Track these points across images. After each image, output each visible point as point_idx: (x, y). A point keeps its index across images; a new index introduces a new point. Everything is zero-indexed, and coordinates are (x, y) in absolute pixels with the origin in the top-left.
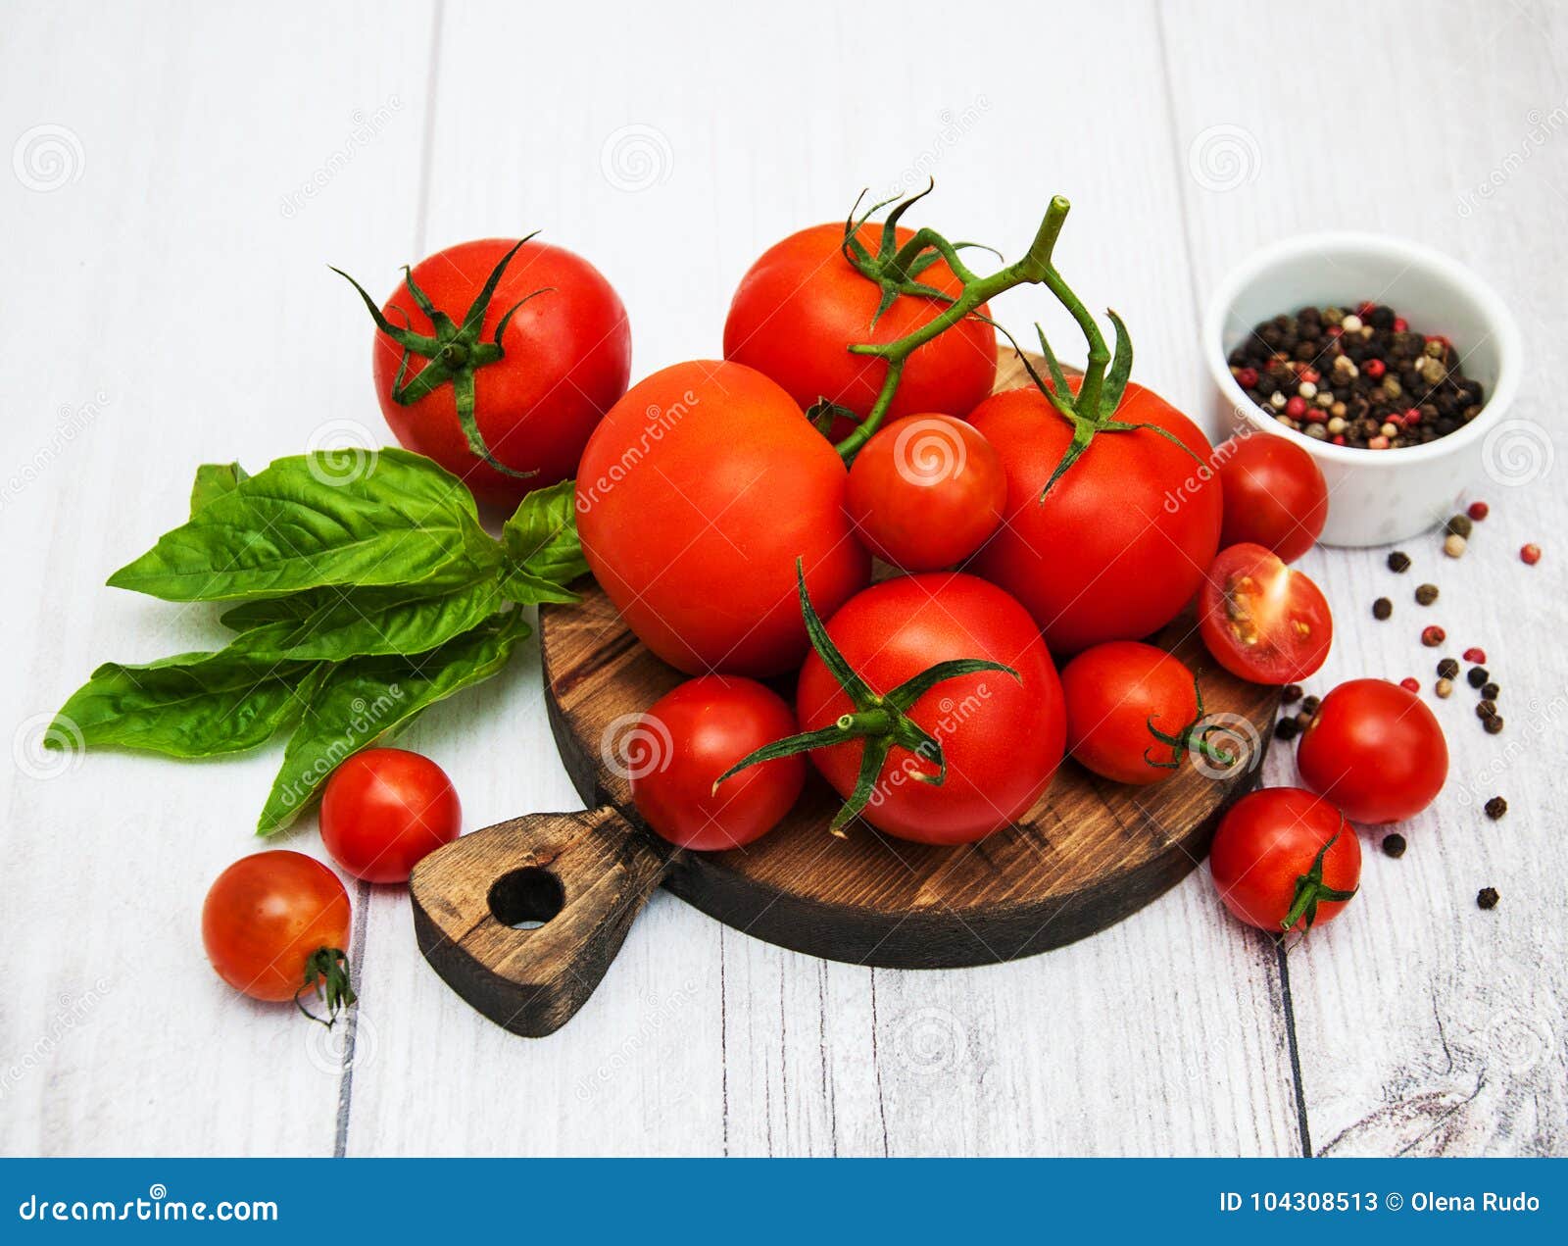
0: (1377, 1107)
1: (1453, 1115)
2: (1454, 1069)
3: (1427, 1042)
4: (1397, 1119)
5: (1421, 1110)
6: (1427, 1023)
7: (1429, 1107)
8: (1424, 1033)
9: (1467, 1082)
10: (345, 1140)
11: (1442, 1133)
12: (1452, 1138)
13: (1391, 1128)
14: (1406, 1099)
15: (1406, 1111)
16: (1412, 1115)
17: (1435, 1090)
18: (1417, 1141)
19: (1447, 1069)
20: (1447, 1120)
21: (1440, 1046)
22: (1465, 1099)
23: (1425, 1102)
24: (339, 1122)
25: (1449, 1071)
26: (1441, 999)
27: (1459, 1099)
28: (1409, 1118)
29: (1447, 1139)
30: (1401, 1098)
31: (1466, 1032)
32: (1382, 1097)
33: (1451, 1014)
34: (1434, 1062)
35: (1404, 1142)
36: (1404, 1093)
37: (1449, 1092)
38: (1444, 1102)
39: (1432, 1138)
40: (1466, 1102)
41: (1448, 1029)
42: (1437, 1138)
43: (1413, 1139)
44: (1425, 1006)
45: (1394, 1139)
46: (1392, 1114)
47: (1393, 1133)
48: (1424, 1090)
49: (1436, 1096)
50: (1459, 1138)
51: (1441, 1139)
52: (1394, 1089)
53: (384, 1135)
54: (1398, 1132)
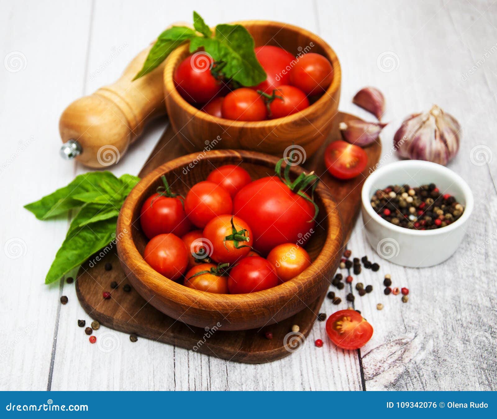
0: (382, 343)
1: (407, 345)
2: (407, 332)
3: (399, 325)
4: (389, 346)
5: (397, 343)
6: (399, 319)
7: (399, 343)
8: (398, 322)
9: (412, 335)
10: (54, 359)
11: (403, 350)
12: (406, 351)
13: (387, 349)
14: (392, 341)
15: (392, 344)
16: (394, 345)
17: (401, 338)
18: (395, 352)
19: (405, 332)
20: (405, 346)
21: (403, 325)
22: (410, 340)
23: (398, 341)
24: (52, 354)
25: (406, 332)
26: (403, 313)
27: (409, 340)
28: (392, 346)
29: (404, 352)
30: (390, 340)
31: (411, 321)
32: (384, 340)
33: (407, 316)
34: (401, 330)
35: (391, 352)
36: (391, 339)
37: (406, 338)
38: (404, 341)
39: (400, 352)
40: (411, 341)
41: (406, 320)
42: (401, 351)
43: (394, 351)
44: (398, 314)
45: (387, 352)
46: (387, 345)
47: (387, 350)
48: (397, 338)
49: (401, 339)
50: (409, 351)
51: (403, 352)
52: (388, 338)
53: (66, 357)
54: (389, 350)
